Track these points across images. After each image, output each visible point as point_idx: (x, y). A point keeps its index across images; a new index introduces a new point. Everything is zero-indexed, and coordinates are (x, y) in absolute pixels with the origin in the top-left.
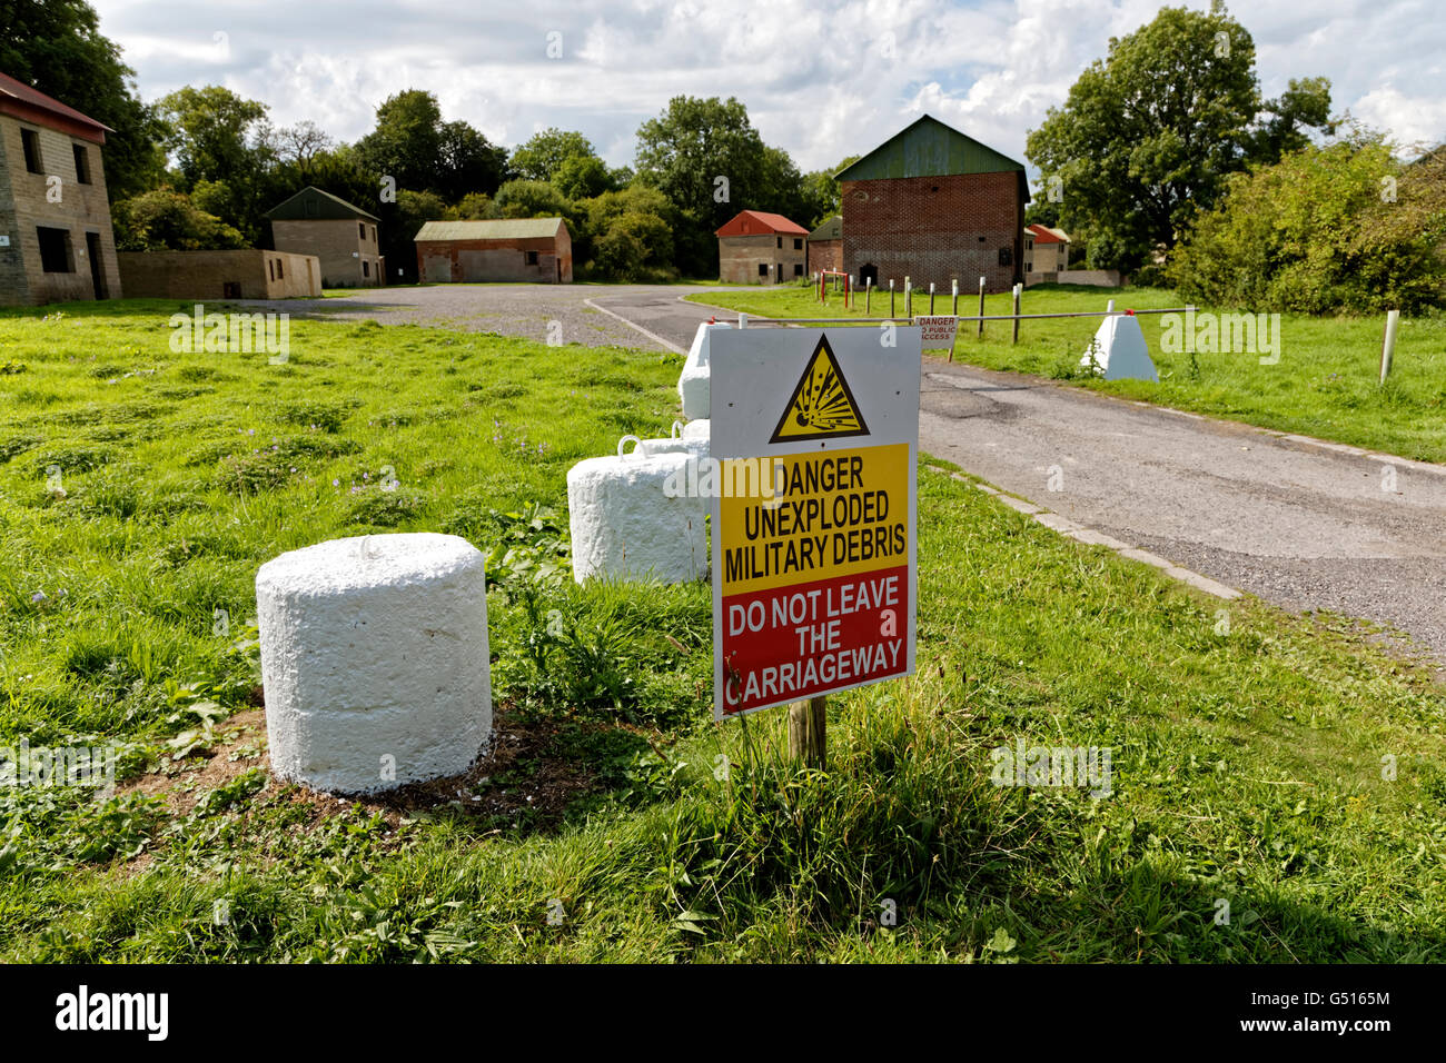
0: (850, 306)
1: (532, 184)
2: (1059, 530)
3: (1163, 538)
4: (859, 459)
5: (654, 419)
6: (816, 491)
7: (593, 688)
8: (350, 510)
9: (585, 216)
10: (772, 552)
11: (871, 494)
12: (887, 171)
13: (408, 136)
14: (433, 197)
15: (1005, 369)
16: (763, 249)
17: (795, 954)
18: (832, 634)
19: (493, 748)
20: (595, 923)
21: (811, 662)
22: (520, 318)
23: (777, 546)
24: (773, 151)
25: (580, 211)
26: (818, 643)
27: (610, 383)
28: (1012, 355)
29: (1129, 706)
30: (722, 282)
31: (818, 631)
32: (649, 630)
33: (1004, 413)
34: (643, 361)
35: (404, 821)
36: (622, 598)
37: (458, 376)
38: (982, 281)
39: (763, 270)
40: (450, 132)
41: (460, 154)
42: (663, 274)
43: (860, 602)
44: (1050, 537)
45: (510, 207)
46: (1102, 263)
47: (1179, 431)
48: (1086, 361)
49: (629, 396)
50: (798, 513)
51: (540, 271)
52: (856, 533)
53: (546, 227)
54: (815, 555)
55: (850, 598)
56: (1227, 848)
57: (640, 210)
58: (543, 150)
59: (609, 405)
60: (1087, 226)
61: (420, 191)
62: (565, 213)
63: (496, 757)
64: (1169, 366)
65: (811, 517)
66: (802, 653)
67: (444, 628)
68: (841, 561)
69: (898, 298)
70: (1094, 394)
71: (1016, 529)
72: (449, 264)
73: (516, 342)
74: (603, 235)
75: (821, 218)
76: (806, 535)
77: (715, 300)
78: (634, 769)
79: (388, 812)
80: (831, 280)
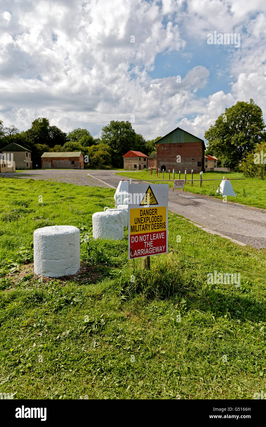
0: (158, 176)
1: (74, 143)
2: (207, 231)
3: (231, 233)
4: (156, 209)
5: (108, 205)
6: (148, 215)
7: (101, 259)
8: (37, 225)
9: (87, 151)
10: (140, 227)
11: (159, 216)
12: (168, 141)
13: (40, 130)
14: (46, 146)
15: (197, 193)
16: (135, 161)
17: (144, 303)
18: (151, 244)
19: (81, 270)
20: (105, 298)
21: (147, 249)
22: (71, 179)
23: (141, 225)
24: (138, 135)
25: (86, 150)
26: (148, 245)
27: (97, 196)
28: (199, 190)
29: (215, 265)
30: (124, 169)
31: (148, 243)
32: (112, 249)
33: (196, 204)
34: (105, 190)
35: (64, 282)
36: (105, 242)
37: (57, 194)
38: (192, 171)
39: (135, 166)
40: (51, 129)
41: (54, 135)
42: (108, 167)
43: (157, 237)
44: (205, 232)
45: (67, 149)
46: (226, 166)
47: (239, 209)
48: (217, 191)
49: (102, 199)
50: (145, 219)
51: (75, 166)
52: (156, 224)
53: (77, 154)
54: (148, 228)
55: (155, 236)
56: (231, 289)
57: (102, 150)
58: (76, 133)
59: (97, 201)
60: (221, 156)
61: (43, 144)
62: (82, 151)
63: (81, 272)
64: (239, 193)
65: (147, 220)
66: (145, 247)
67: (73, 243)
68: (153, 229)
69: (171, 174)
70: (219, 200)
71: (196, 231)
72: (50, 163)
73: (71, 185)
74: (92, 156)
75: (151, 153)
76: (146, 224)
77: (123, 174)
78: (111, 272)
79: (61, 281)
80: (153, 169)
